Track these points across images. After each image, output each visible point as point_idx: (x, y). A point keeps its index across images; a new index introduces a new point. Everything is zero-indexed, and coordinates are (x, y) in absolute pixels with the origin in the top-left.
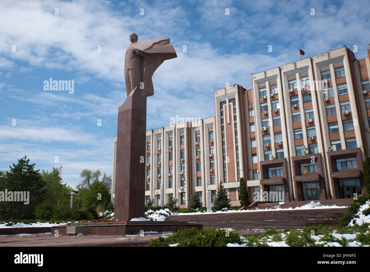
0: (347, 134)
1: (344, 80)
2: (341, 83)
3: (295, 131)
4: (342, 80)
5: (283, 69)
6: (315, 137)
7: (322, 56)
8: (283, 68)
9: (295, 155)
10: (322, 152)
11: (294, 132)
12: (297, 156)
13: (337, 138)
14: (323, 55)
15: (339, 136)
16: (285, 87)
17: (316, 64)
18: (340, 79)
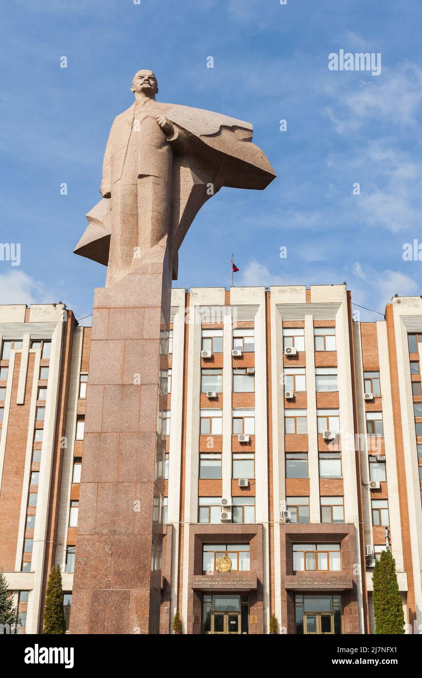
0: (325, 486)
1: (333, 358)
2: (325, 364)
3: (203, 456)
4: (328, 358)
5: (196, 298)
6: (252, 482)
7: (292, 292)
8: (196, 294)
9: (195, 521)
10: (267, 520)
11: (200, 459)
12: (198, 522)
13: (302, 492)
14: (296, 290)
15: (308, 488)
16: (194, 342)
17: (277, 305)
18: (324, 355)
